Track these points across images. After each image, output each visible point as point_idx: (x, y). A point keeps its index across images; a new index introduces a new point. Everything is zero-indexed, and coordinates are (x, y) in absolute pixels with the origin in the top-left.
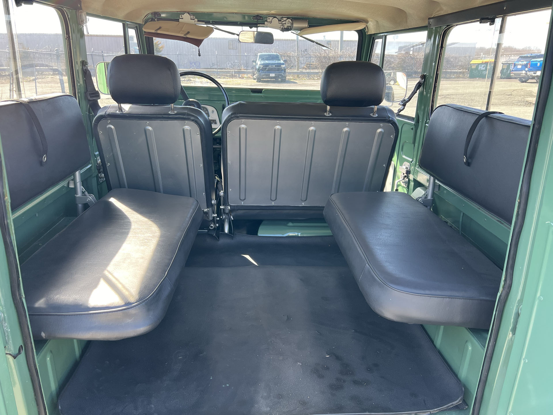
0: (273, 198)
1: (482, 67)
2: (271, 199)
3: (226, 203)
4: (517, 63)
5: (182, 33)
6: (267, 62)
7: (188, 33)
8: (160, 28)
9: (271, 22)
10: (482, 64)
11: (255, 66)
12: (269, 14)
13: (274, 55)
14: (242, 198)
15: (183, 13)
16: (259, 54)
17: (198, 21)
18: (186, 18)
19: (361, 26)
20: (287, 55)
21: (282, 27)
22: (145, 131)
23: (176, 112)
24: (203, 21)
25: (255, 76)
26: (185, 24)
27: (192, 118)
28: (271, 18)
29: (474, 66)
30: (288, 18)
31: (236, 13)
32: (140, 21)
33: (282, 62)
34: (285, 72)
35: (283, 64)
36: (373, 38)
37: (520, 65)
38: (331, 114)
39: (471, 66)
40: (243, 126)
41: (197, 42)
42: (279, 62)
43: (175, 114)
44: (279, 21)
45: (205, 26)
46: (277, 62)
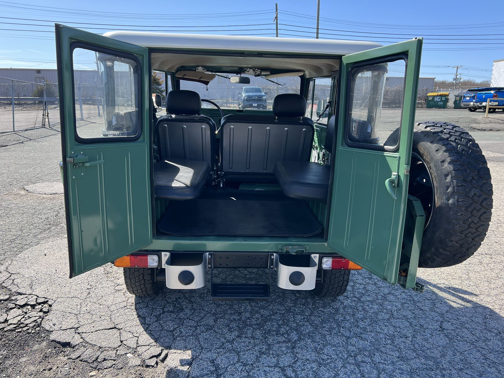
0: (248, 168)
1: (437, 99)
2: (247, 169)
3: (221, 170)
4: (466, 96)
5: (198, 78)
6: (251, 94)
7: (201, 77)
8: (185, 75)
9: (248, 71)
10: (438, 96)
11: (240, 97)
12: (248, 67)
13: (257, 88)
14: (231, 167)
15: (199, 66)
16: (244, 87)
17: (207, 71)
18: (200, 69)
19: (301, 74)
20: (268, 88)
21: (255, 74)
22: (183, 128)
23: (198, 118)
24: (209, 71)
25: (240, 105)
26: (199, 72)
27: (206, 122)
28: (249, 69)
29: (430, 98)
30: (259, 69)
31: (228, 66)
32: (174, 71)
33: (263, 94)
34: (266, 102)
35: (264, 96)
36: (309, 80)
37: (469, 97)
38: (278, 121)
39: (428, 98)
40: (232, 127)
41: (206, 83)
42: (261, 94)
43: (198, 120)
44: (253, 70)
45: (211, 73)
46: (259, 94)
